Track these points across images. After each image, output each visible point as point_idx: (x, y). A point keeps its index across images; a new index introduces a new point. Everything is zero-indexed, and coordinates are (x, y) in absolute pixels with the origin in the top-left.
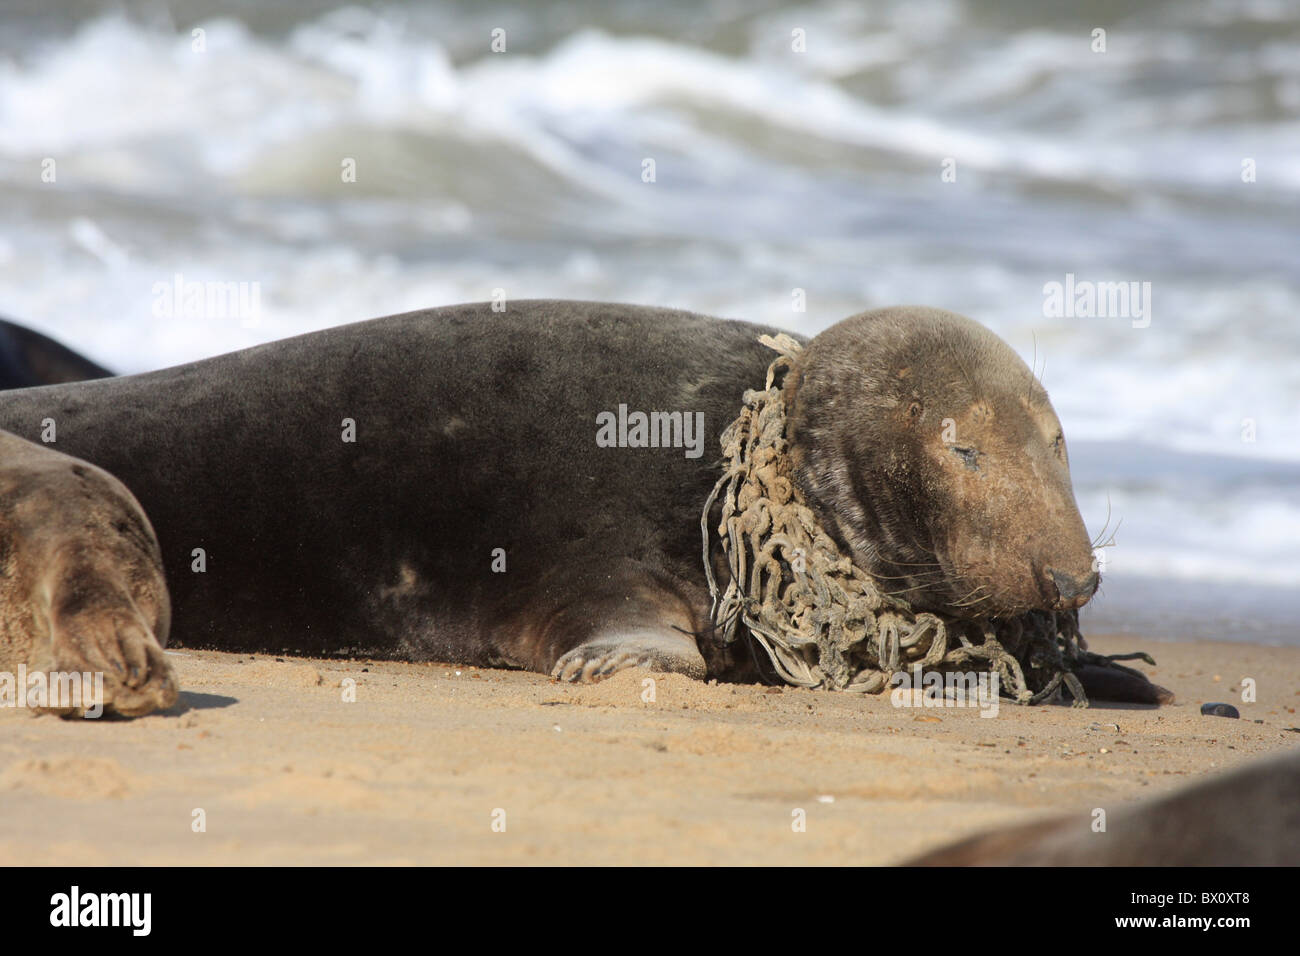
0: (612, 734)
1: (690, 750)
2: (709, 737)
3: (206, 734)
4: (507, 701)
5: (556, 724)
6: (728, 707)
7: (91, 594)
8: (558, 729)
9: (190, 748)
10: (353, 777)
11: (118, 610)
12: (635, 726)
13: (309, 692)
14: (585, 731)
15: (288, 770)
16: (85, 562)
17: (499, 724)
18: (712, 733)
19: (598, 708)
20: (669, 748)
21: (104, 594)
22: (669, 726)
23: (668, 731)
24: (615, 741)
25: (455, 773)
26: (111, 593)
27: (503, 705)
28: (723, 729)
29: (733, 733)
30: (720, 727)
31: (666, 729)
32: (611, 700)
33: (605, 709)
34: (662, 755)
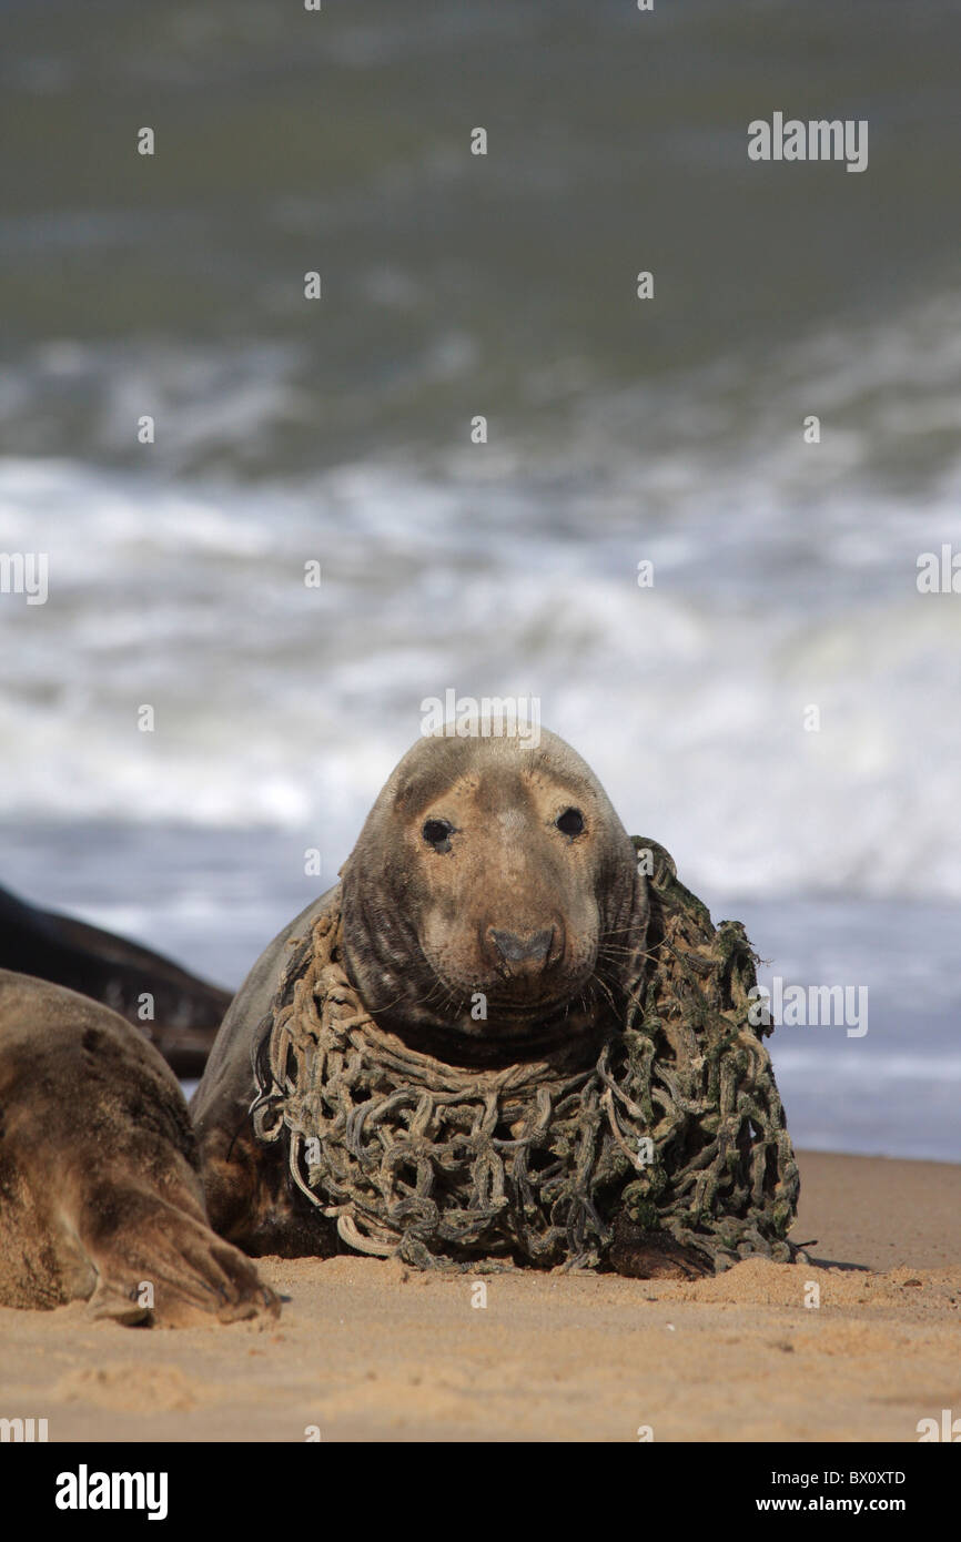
0: (732, 1333)
1: (819, 1349)
2: (840, 1336)
3: (280, 1338)
4: (614, 1297)
5: (669, 1322)
6: (861, 1301)
7: (121, 1208)
8: (672, 1327)
9: (261, 1353)
10: (444, 1385)
11: (157, 1215)
12: (758, 1324)
13: (393, 1290)
14: (702, 1330)
15: (371, 1376)
16: (100, 1179)
17: (606, 1323)
18: (844, 1331)
19: (716, 1304)
20: (796, 1348)
21: (135, 1204)
22: (794, 1323)
23: (795, 1329)
24: (736, 1341)
25: (557, 1378)
26: (141, 1201)
27: (609, 1302)
28: (856, 1326)
29: (867, 1330)
30: (853, 1324)
31: (792, 1327)
32: (730, 1295)
33: (723, 1305)
34: (788, 1356)
